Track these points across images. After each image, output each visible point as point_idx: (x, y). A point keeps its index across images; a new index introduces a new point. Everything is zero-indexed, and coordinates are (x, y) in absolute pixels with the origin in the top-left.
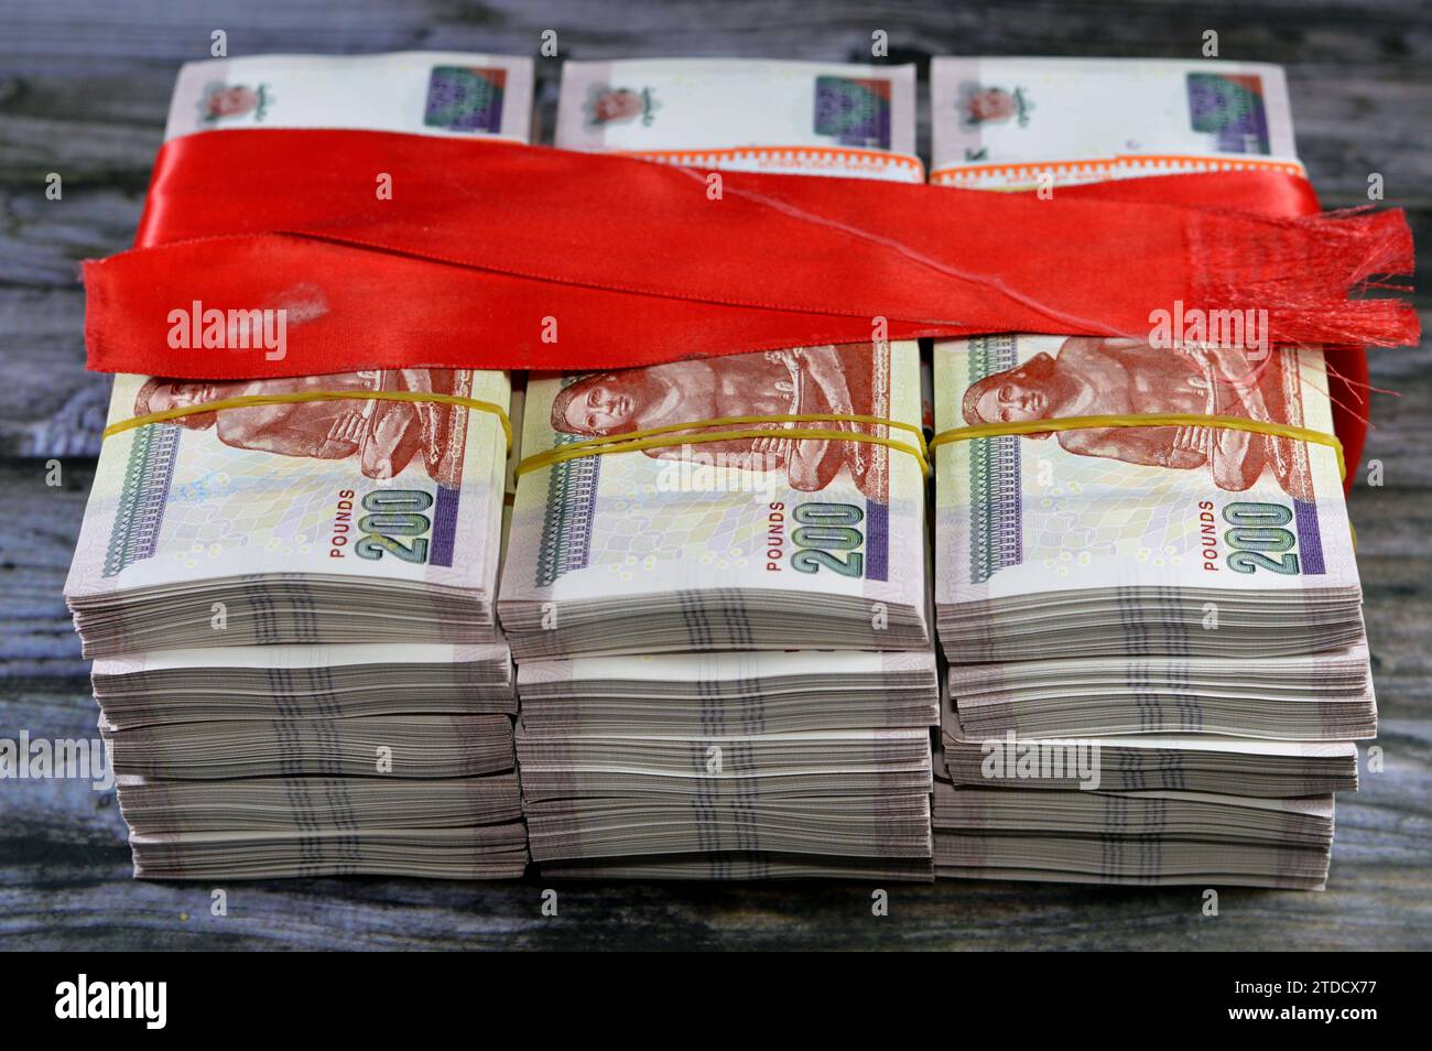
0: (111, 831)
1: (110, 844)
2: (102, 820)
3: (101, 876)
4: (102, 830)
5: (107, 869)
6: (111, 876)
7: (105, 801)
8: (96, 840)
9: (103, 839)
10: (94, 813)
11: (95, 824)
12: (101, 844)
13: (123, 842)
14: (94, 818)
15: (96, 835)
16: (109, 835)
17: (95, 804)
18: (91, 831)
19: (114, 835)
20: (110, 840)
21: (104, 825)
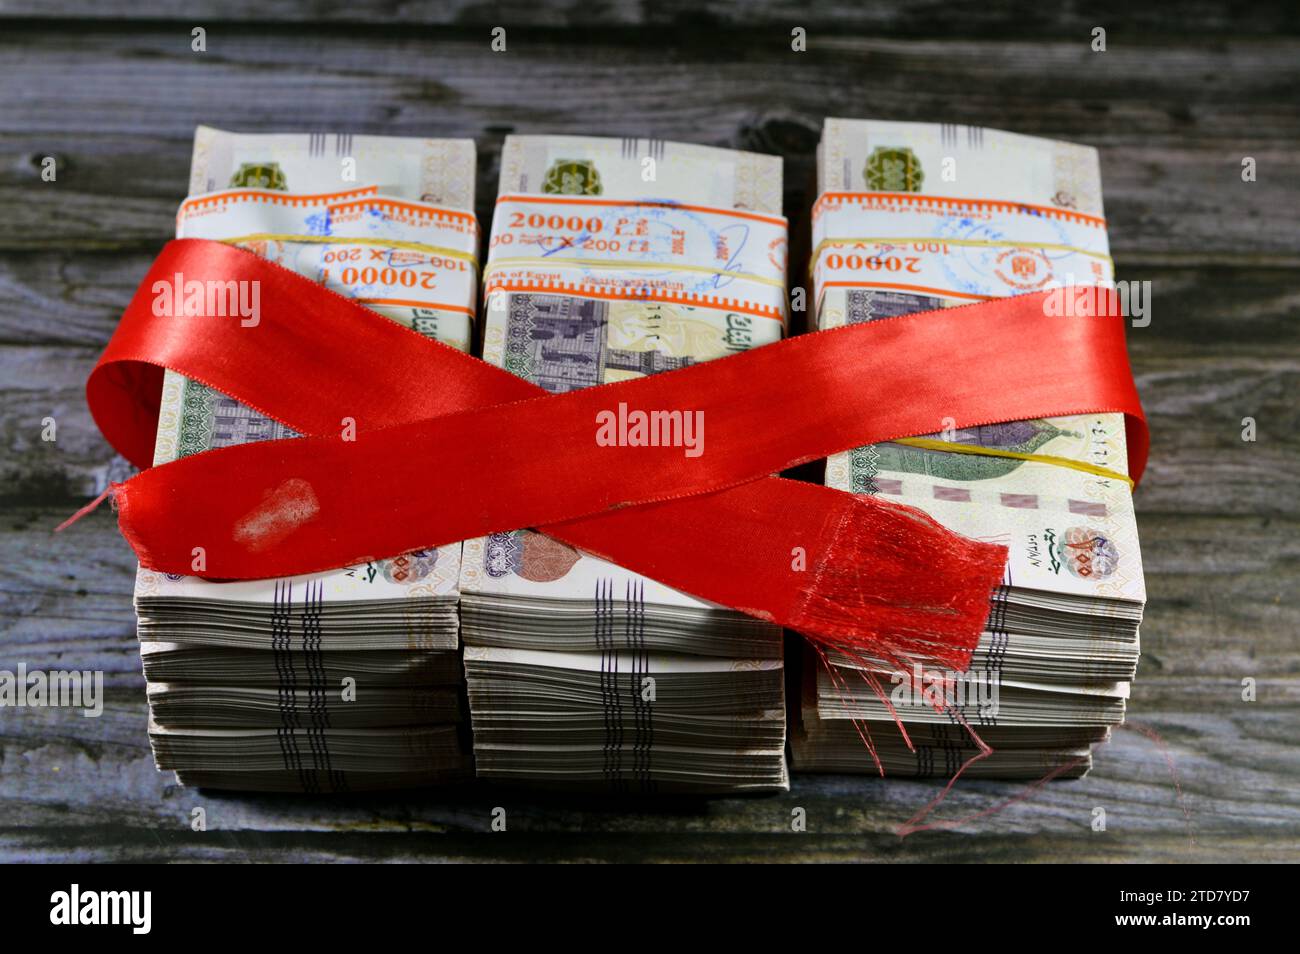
0: (175, 817)
1: (175, 828)
2: (167, 808)
3: (169, 855)
4: (167, 816)
5: (174, 850)
6: (177, 855)
7: (169, 792)
8: (164, 824)
9: (170, 824)
10: (161, 803)
11: (162, 811)
12: (167, 828)
13: (184, 826)
14: (161, 806)
15: (164, 821)
16: (173, 821)
17: (160, 795)
18: (159, 817)
19: (178, 820)
20: (175, 825)
21: (169, 812)
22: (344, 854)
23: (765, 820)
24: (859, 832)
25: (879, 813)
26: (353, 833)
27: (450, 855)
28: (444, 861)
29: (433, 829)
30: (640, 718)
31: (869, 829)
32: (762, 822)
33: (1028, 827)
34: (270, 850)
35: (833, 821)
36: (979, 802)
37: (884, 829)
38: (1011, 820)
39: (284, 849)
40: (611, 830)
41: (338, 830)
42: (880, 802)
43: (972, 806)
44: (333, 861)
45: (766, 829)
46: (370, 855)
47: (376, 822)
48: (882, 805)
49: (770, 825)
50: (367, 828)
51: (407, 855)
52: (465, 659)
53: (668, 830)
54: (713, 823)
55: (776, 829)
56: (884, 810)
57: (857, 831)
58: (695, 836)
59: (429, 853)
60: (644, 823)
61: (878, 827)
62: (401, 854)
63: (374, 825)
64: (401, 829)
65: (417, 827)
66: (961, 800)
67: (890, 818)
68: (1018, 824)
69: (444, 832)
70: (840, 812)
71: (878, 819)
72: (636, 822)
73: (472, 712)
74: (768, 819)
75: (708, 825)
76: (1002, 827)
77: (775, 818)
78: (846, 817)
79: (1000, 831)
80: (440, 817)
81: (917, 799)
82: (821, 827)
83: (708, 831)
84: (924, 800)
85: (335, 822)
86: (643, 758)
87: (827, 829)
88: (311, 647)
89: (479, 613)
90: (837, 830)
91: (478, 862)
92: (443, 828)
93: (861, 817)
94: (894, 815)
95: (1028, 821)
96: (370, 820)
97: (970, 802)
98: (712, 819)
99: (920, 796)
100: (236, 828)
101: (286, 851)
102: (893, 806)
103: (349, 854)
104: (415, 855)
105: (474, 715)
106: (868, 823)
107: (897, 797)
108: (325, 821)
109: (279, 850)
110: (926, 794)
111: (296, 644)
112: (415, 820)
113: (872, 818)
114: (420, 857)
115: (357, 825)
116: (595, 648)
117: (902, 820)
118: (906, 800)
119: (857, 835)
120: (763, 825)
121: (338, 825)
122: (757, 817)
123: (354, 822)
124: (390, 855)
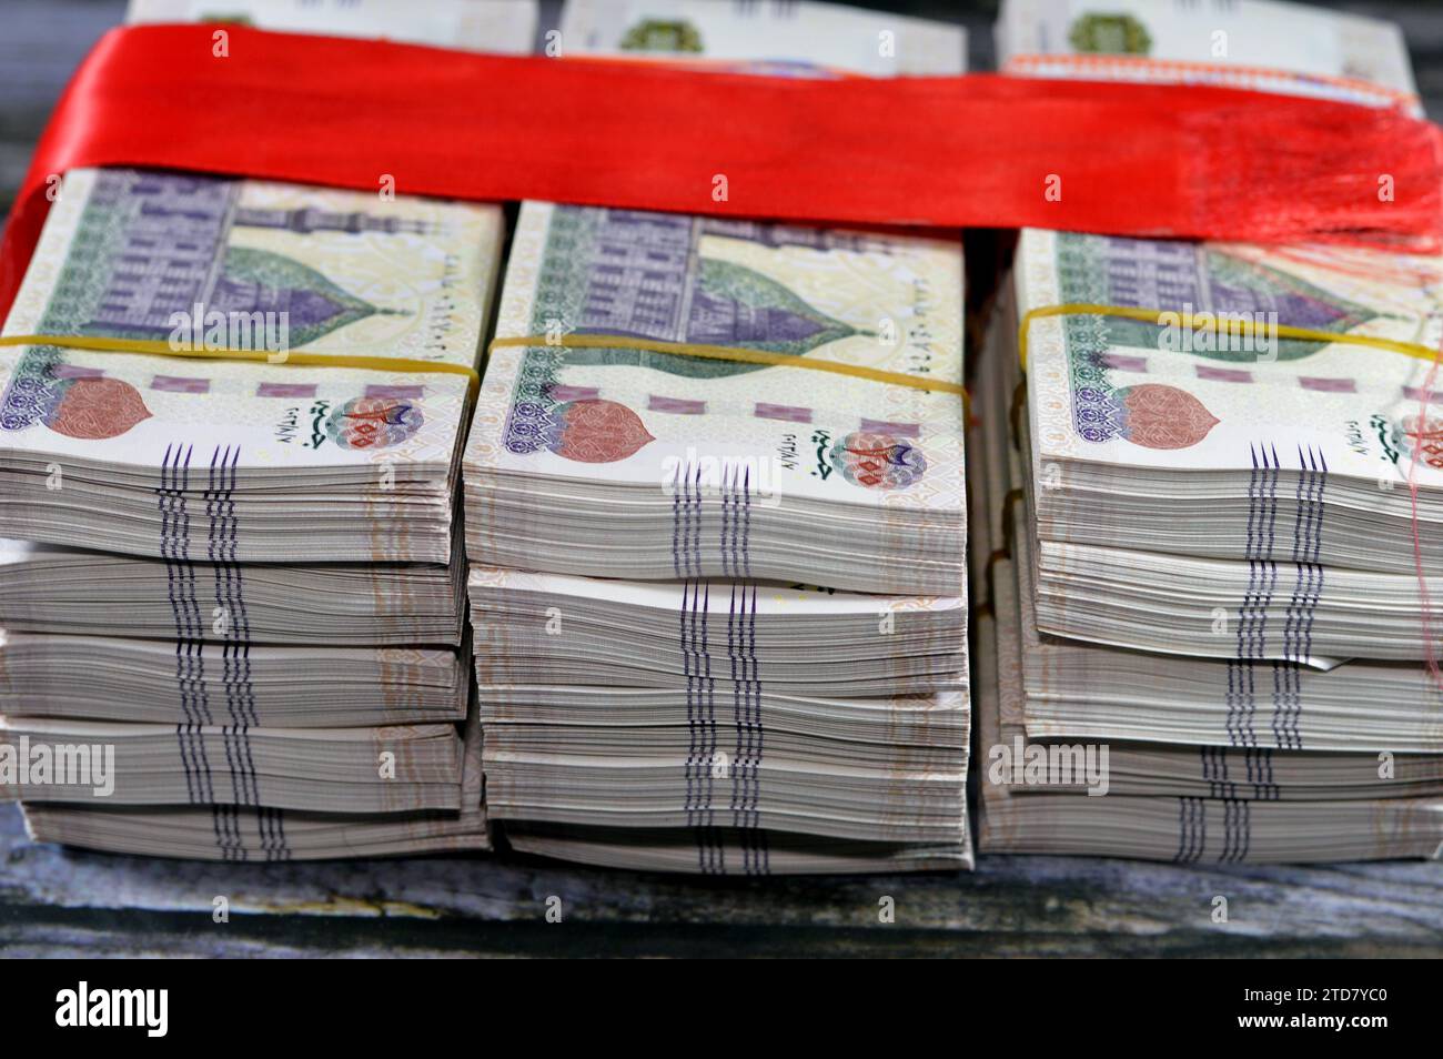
22: (279, 943)
23: (935, 912)
24: (1082, 930)
25: (1114, 906)
26: (296, 916)
27: (443, 948)
28: (434, 955)
29: (420, 914)
30: (742, 703)
31: (1100, 928)
32: (931, 914)
33: (1345, 926)
34: (165, 935)
35: (1040, 913)
36: (1267, 895)
37: (1120, 927)
38: (1319, 919)
39: (187, 935)
40: (696, 920)
41: (272, 911)
42: (1113, 891)
43: (1259, 898)
44: (260, 952)
45: (937, 924)
46: (320, 945)
47: (331, 901)
48: (1118, 896)
49: (943, 918)
50: (318, 910)
51: (376, 947)
52: (469, 584)
53: (784, 922)
54: (855, 915)
55: (953, 924)
56: (1120, 901)
57: (1079, 929)
58: (826, 931)
59: (410, 944)
60: (749, 912)
61: (1111, 924)
62: (366, 945)
63: (328, 906)
64: (370, 912)
65: (393, 910)
66: (1238, 891)
67: (1130, 913)
68: (1330, 924)
69: (436, 917)
70: (1052, 904)
71: (1110, 913)
72: (735, 911)
73: (480, 687)
74: (941, 910)
75: (847, 917)
76: (1305, 928)
77: (950, 909)
78: (1061, 913)
79: (1302, 933)
80: (430, 899)
81: (1173, 890)
82: (1022, 923)
83: (846, 924)
84: (1183, 890)
85: (268, 900)
86: (746, 782)
87: (1032, 926)
88: (221, 555)
89: (492, 506)
90: (1048, 927)
91: (487, 957)
92: (435, 913)
93: (1085, 911)
94: (1134, 908)
95: (1345, 921)
96: (324, 898)
97: (1253, 893)
98: (853, 909)
99: (1175, 885)
100: (115, 905)
101: (190, 937)
102: (1134, 897)
103: (286, 943)
104: (389, 946)
105: (484, 692)
106: (1096, 918)
107: (1141, 885)
108: (253, 899)
109: (178, 935)
110: (1185, 882)
111: (198, 548)
112: (391, 901)
113: (1102, 912)
114: (396, 950)
115: (302, 905)
116: (673, 575)
117: (1148, 916)
118: (1155, 891)
119: (1080, 935)
120: (932, 919)
121: (273, 905)
122: (923, 907)
123: (297, 901)
124: (350, 946)
